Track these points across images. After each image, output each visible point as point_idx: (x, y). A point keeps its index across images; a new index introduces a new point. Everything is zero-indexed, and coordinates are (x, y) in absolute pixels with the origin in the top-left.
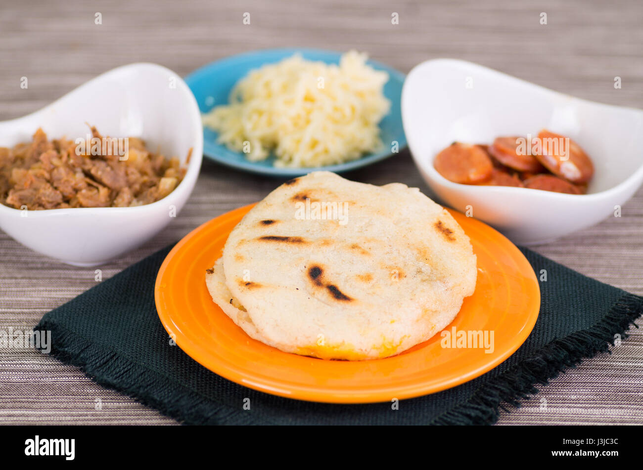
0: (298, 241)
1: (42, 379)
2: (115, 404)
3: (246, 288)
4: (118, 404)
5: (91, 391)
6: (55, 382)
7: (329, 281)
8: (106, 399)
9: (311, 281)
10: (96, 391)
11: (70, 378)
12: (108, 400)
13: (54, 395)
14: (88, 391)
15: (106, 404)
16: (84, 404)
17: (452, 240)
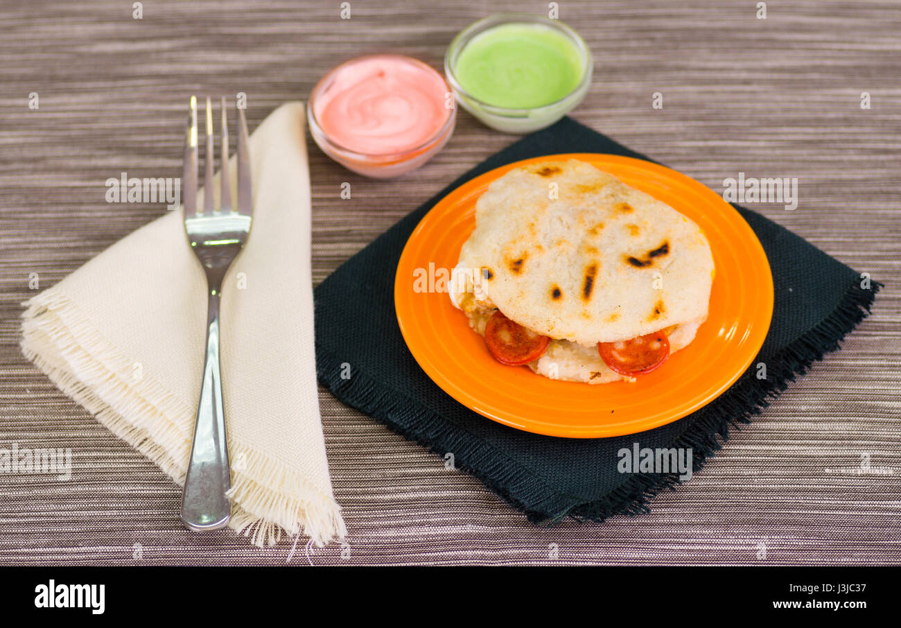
0: (592, 270)
3: (659, 316)
17: (557, 170)
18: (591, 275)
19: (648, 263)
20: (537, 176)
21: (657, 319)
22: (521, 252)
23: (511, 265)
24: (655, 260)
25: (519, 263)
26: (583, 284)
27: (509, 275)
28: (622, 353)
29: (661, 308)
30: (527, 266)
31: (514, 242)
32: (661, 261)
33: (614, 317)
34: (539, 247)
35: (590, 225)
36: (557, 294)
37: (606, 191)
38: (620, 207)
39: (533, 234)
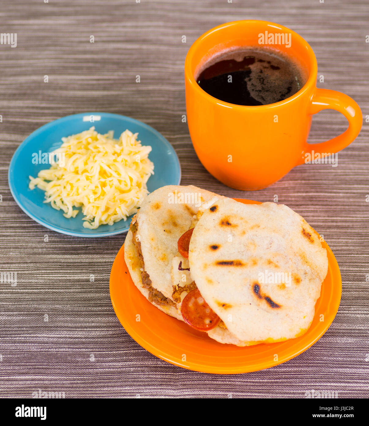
0: (239, 264)
1: (50, 350)
3: (222, 308)
6: (58, 352)
7: (265, 292)
9: (256, 296)
10: (83, 359)
11: (66, 349)
14: (78, 359)
17: (312, 241)
18: (235, 264)
19: (260, 297)
20: (301, 229)
21: (219, 306)
22: (237, 224)
23: (225, 220)
24: (264, 302)
25: (228, 224)
26: (227, 261)
27: (218, 221)
28: (196, 304)
29: (227, 307)
30: (228, 229)
31: (242, 219)
32: (264, 304)
33: (210, 281)
34: (244, 233)
35: (274, 260)
36: (215, 248)
37: (308, 269)
38: (297, 277)
39: (252, 228)
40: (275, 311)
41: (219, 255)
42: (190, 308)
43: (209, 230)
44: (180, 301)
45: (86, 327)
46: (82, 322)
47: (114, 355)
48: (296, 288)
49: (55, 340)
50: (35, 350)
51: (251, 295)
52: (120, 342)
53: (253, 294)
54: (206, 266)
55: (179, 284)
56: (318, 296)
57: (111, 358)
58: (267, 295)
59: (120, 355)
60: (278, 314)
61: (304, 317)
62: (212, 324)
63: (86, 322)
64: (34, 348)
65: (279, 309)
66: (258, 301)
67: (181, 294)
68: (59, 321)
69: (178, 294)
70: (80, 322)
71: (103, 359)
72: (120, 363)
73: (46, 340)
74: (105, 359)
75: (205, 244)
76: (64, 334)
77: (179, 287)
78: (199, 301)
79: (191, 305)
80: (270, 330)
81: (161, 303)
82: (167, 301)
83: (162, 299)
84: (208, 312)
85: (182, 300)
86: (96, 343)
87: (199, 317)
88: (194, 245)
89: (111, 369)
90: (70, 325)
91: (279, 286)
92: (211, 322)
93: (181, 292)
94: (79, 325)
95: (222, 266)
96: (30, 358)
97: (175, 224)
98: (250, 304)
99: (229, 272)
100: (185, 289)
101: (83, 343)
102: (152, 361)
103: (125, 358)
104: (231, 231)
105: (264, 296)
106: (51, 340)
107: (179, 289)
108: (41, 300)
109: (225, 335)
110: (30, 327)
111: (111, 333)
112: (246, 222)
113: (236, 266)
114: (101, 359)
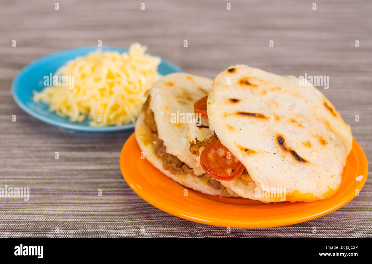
0: (261, 116)
1: (56, 220)
2: (105, 235)
4: (107, 235)
5: (88, 227)
6: (65, 221)
7: (290, 146)
8: (98, 232)
9: (280, 148)
10: (92, 227)
11: (74, 219)
12: (100, 233)
13: (65, 229)
14: (86, 227)
15: (99, 235)
16: (85, 235)
17: (335, 115)
19: (285, 149)
21: (242, 152)
22: (257, 84)
23: (244, 80)
25: (247, 83)
28: (216, 155)
29: (250, 152)
30: (247, 87)
31: (261, 81)
32: (289, 157)
33: (231, 128)
34: (265, 92)
35: (299, 120)
36: (235, 101)
37: (333, 136)
38: (323, 139)
39: (273, 89)
40: (300, 165)
41: (238, 107)
42: (209, 158)
43: (228, 87)
44: (199, 154)
45: (94, 203)
46: (91, 199)
47: (125, 224)
48: (322, 149)
49: (61, 213)
50: (40, 220)
51: (275, 146)
52: (131, 214)
53: (277, 145)
54: (226, 115)
55: (197, 138)
56: (345, 164)
57: (123, 227)
58: (292, 149)
59: (132, 224)
60: (304, 168)
61: (332, 177)
62: (235, 173)
63: (94, 200)
64: (38, 219)
65: (306, 164)
66: (283, 153)
67: (199, 148)
68: (65, 199)
69: (196, 148)
70: (88, 200)
71: (114, 227)
72: (133, 230)
73: (51, 212)
74: (115, 227)
75: (224, 98)
76: (72, 208)
77: (197, 141)
78: (219, 153)
79: (210, 156)
80: (296, 182)
81: (176, 171)
82: (182, 168)
83: (177, 166)
84: (229, 162)
85: (200, 154)
86: (106, 215)
87: (220, 168)
88: (212, 98)
89: (123, 234)
90: (77, 201)
91: (304, 143)
92: (233, 171)
93: (200, 147)
94: (88, 202)
95: (243, 115)
96: (35, 226)
97: (190, 99)
98: (275, 154)
99: (251, 122)
100: (203, 144)
101: (92, 215)
102: (167, 228)
103: (137, 226)
104: (251, 91)
105: (289, 149)
106: (57, 213)
107: (198, 143)
108: (46, 183)
109: (248, 189)
110: (35, 203)
111: (122, 208)
112: (267, 84)
113: (257, 118)
114: (112, 227)
